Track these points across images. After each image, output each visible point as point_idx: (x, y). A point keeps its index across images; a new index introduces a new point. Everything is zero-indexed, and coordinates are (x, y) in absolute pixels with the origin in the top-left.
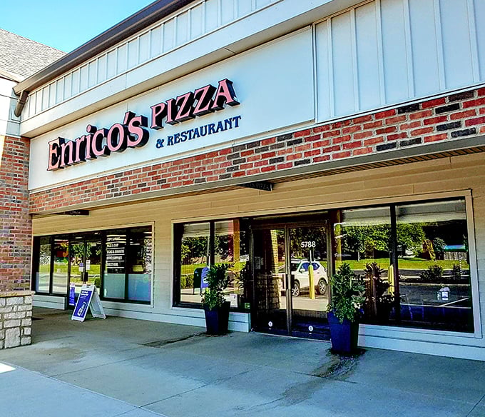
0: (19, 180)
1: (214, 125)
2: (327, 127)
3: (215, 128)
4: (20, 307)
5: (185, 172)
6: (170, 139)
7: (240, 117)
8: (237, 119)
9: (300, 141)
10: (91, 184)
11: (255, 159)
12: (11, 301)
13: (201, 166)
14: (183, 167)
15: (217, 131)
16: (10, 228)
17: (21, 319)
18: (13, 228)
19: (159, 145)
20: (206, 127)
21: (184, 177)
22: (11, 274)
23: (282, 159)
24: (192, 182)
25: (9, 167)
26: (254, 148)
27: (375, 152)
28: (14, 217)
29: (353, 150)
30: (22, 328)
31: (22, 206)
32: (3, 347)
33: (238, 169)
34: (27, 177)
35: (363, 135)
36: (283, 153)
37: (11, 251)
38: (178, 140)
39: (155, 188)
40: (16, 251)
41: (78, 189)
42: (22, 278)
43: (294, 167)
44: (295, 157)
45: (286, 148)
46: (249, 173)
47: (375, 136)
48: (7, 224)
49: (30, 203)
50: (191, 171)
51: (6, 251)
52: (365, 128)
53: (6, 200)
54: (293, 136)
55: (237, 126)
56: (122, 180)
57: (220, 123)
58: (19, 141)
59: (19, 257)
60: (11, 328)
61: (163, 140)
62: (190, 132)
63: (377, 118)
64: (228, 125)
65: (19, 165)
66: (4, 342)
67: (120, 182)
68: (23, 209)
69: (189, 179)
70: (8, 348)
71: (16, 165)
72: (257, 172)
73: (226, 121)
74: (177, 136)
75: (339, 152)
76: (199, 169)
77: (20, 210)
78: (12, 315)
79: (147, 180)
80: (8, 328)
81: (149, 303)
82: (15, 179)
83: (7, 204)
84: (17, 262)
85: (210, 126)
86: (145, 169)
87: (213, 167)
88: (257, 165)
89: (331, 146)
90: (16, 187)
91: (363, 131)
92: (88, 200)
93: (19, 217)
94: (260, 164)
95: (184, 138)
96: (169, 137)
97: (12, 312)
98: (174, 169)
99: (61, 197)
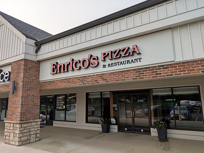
0: (36, 77)
1: (129, 61)
2: (180, 63)
3: (130, 62)
4: (36, 126)
5: (116, 77)
6: (109, 65)
7: (141, 58)
8: (140, 59)
9: (168, 68)
10: (71, 80)
11: (148, 73)
12: (33, 124)
13: (123, 75)
14: (115, 75)
15: (131, 63)
16: (33, 95)
17: (36, 131)
18: (34, 95)
19: (104, 67)
20: (126, 61)
21: (115, 79)
22: (33, 113)
23: (161, 74)
24: (119, 80)
25: (33, 72)
26: (148, 69)
27: (201, 73)
28: (34, 91)
29: (191, 72)
30: (36, 134)
31: (37, 87)
32: (30, 142)
33: (141, 76)
34: (39, 76)
35: (196, 67)
36: (161, 72)
37: (33, 104)
38: (113, 65)
39: (102, 82)
40: (35, 104)
41: (64, 81)
42: (37, 114)
43: (166, 77)
44: (166, 73)
45: (162, 70)
46: (146, 78)
47: (201, 67)
48: (32, 94)
49: (40, 86)
50: (119, 76)
51: (31, 104)
52: (196, 65)
53: (32, 85)
54: (165, 65)
55: (140, 61)
56: (86, 79)
57: (132, 60)
58: (36, 62)
59: (36, 106)
60: (32, 134)
61: (106, 65)
62: (118, 62)
63: (201, 61)
64: (136, 61)
65: (37, 71)
66: (30, 140)
67: (85, 79)
68: (37, 88)
69: (118, 79)
70: (31, 143)
71: (35, 71)
72: (149, 78)
73: (135, 59)
74: (112, 64)
75: (185, 72)
76: (122, 76)
77: (36, 88)
78: (33, 129)
79: (98, 79)
80: (31, 135)
81: (76, 122)
82: (35, 77)
83: (32, 86)
84: (35, 109)
85: (127, 61)
86: (97, 75)
87: (129, 75)
88: (149, 75)
89: (182, 70)
90: (35, 80)
91: (195, 65)
92: (70, 85)
93: (36, 91)
94: (151, 75)
95: (115, 65)
96: (109, 64)
97: (33, 128)
98: (110, 75)
99: (56, 84)
